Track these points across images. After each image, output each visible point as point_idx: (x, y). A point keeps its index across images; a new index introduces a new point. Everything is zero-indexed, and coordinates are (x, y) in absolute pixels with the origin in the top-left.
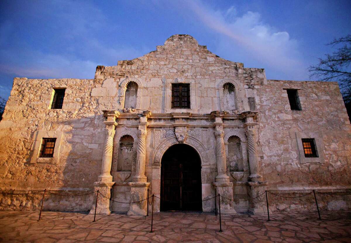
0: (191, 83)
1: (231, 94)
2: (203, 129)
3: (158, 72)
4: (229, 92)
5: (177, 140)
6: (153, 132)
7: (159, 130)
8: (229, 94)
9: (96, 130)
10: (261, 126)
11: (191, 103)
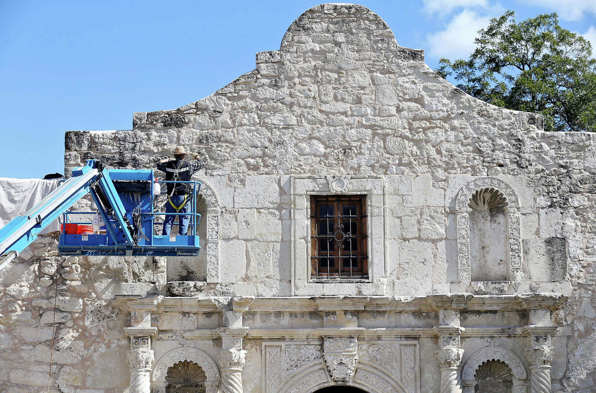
0: (371, 194)
1: (495, 222)
2: (406, 342)
3: (264, 154)
4: (491, 216)
5: (331, 376)
6: (259, 351)
7: (277, 346)
8: (491, 221)
9: (92, 348)
10: (578, 330)
11: (370, 260)
